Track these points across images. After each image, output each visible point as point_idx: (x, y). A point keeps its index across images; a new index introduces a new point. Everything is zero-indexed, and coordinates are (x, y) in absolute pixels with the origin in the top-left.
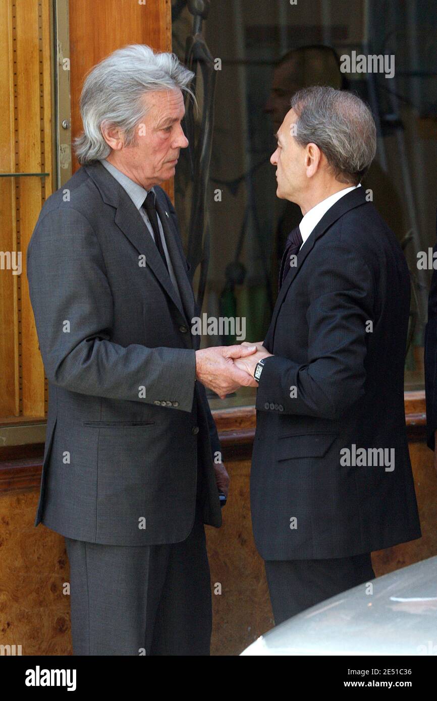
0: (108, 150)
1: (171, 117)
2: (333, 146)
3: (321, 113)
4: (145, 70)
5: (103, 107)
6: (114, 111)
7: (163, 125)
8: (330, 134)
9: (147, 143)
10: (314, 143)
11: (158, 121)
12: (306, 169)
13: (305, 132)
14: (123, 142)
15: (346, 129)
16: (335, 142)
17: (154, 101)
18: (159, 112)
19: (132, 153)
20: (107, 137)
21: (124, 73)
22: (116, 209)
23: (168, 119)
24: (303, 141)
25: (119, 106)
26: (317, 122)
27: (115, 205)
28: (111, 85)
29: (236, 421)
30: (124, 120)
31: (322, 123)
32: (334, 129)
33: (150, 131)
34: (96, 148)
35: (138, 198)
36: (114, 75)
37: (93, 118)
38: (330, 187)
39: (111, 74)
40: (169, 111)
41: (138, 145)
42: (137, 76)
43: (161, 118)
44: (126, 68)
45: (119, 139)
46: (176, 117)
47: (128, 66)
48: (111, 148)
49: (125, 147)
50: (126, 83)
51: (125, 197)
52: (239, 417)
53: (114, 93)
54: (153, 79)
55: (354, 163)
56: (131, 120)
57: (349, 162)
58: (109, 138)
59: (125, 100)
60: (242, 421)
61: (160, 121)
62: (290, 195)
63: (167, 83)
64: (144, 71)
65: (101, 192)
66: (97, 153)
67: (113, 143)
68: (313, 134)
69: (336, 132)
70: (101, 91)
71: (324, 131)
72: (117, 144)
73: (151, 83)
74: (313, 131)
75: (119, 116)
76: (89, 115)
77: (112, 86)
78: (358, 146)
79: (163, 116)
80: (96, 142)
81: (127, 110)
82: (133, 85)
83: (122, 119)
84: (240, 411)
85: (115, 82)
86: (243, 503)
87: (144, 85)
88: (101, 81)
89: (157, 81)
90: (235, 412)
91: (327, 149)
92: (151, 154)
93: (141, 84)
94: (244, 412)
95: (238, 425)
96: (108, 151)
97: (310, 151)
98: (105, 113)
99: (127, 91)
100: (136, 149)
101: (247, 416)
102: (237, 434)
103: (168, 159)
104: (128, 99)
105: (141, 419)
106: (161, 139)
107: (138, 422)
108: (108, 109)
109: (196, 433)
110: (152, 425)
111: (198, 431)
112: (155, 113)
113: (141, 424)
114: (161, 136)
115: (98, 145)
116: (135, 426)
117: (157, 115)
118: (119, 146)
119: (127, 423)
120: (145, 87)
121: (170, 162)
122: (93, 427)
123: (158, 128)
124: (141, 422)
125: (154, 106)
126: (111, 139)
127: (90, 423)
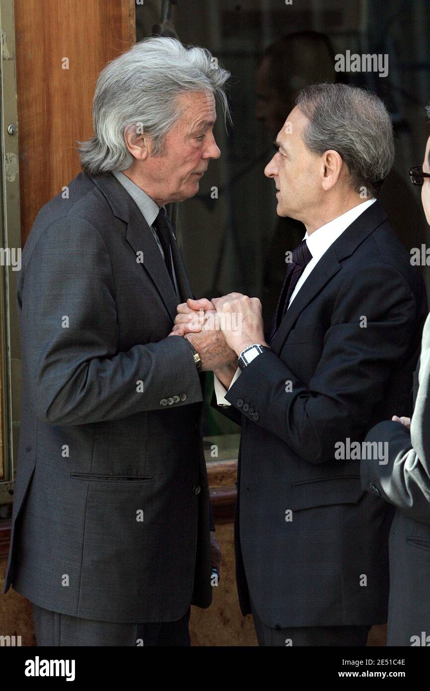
1: (205, 120)
2: (357, 152)
3: (339, 114)
4: (178, 66)
5: (130, 109)
6: (142, 114)
8: (352, 138)
9: (178, 152)
10: (333, 149)
12: (322, 180)
13: (322, 137)
14: (149, 150)
15: (371, 131)
16: (359, 147)
18: (193, 115)
20: (130, 144)
21: (156, 70)
22: (127, 224)
23: (202, 122)
24: (319, 148)
26: (337, 126)
27: (126, 220)
28: (139, 83)
29: (216, 478)
30: (154, 125)
31: (342, 126)
32: (357, 132)
33: (183, 137)
34: (114, 159)
35: (150, 215)
36: (142, 72)
37: (114, 123)
38: (348, 200)
39: (138, 71)
40: (204, 114)
41: (166, 155)
42: (170, 74)
43: (196, 121)
44: (157, 64)
45: (145, 146)
47: (158, 61)
48: (134, 157)
49: (152, 156)
50: (158, 82)
51: (135, 212)
52: (219, 473)
53: (144, 93)
54: (189, 78)
55: (377, 171)
56: (163, 125)
57: (372, 170)
58: (132, 146)
59: (157, 101)
60: (223, 477)
62: (296, 211)
63: (203, 82)
64: (179, 69)
65: (110, 203)
66: (116, 163)
67: (137, 152)
68: (332, 139)
69: (360, 135)
70: (127, 91)
71: (346, 135)
72: (142, 153)
73: (188, 82)
74: (332, 135)
75: (149, 120)
76: (109, 119)
77: (141, 85)
78: (384, 151)
79: (198, 119)
80: (114, 150)
81: (158, 113)
82: (167, 84)
83: (153, 123)
85: (144, 80)
86: (225, 574)
87: (180, 85)
88: (126, 79)
89: (194, 80)
90: (215, 467)
91: (349, 157)
92: (181, 165)
93: (175, 83)
94: (226, 466)
95: (218, 481)
96: (129, 161)
97: (327, 160)
98: (131, 116)
99: (160, 91)
100: (164, 159)
101: (229, 471)
102: (217, 493)
103: (198, 170)
104: (160, 100)
105: (137, 472)
106: (193, 148)
107: (134, 475)
108: (136, 112)
109: (197, 494)
110: (149, 480)
111: (200, 490)
112: (188, 116)
113: (137, 479)
114: (193, 145)
115: (117, 155)
116: (131, 481)
117: (191, 118)
118: (144, 155)
119: (121, 476)
120: (181, 87)
121: (197, 174)
122: (82, 480)
123: (192, 135)
124: (137, 475)
125: (188, 108)
126: (135, 146)
127: (78, 475)
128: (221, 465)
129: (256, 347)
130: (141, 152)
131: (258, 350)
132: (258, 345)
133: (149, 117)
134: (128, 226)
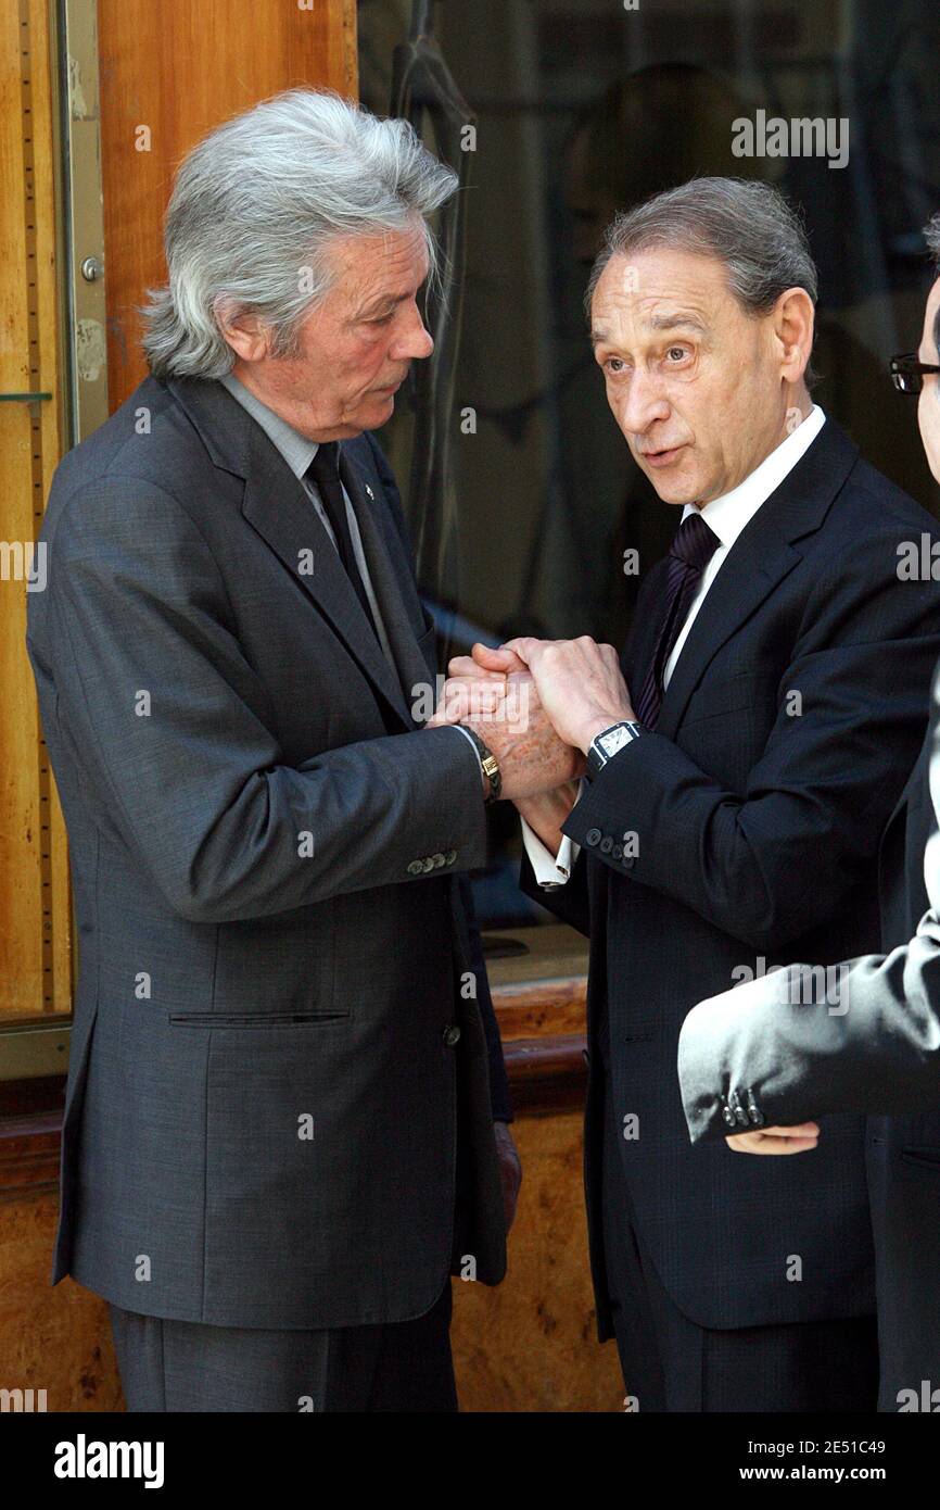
0: (231, 358)
1: (391, 292)
5: (224, 260)
6: (247, 276)
7: (369, 313)
9: (329, 353)
11: (360, 303)
14: (268, 344)
17: (349, 258)
18: (361, 282)
19: (290, 372)
20: (228, 328)
22: (244, 480)
23: (384, 298)
25: (261, 266)
27: (243, 475)
28: (243, 209)
29: (529, 1017)
30: (271, 303)
33: (338, 325)
36: (253, 185)
37: (196, 281)
39: (244, 178)
40: (388, 278)
41: (305, 356)
43: (366, 296)
45: (259, 336)
46: (404, 292)
48: (236, 354)
49: (273, 358)
50: (281, 211)
51: (264, 451)
52: (537, 1007)
53: (252, 233)
54: (352, 206)
56: (290, 304)
58: (232, 332)
59: (279, 252)
60: (543, 1016)
61: (362, 305)
63: (388, 217)
65: (205, 440)
67: (242, 345)
70: (220, 221)
72: (253, 349)
73: (345, 217)
75: (263, 291)
76: (187, 270)
77: (245, 213)
79: (371, 292)
80: (198, 335)
81: (279, 280)
82: (298, 218)
83: (269, 299)
84: (539, 992)
85: (254, 203)
86: (548, 1225)
87: (327, 222)
88: (220, 192)
89: (360, 212)
90: (527, 995)
92: (339, 377)
93: (321, 219)
94: (550, 993)
95: (534, 1025)
96: (228, 362)
98: (224, 276)
99: (285, 232)
100: (300, 365)
101: (557, 1004)
102: (532, 1051)
103: (380, 383)
104: (284, 250)
105: (315, 1003)
106: (364, 342)
107: (307, 1011)
108: (235, 268)
109: (452, 1043)
110: (344, 1019)
111: (458, 1036)
112: (352, 285)
113: (316, 1018)
114: (364, 336)
115: (205, 344)
116: (300, 1024)
117: (356, 290)
118: (258, 354)
119: (278, 1015)
120: (328, 226)
121: (382, 389)
122: (194, 1027)
123: (359, 320)
124: (316, 1011)
125: (350, 268)
126: (239, 332)
127: (185, 1017)
128: (539, 990)
129: (626, 725)
130: (251, 346)
131: (630, 730)
132: (630, 723)
133: (258, 287)
134: (248, 483)
